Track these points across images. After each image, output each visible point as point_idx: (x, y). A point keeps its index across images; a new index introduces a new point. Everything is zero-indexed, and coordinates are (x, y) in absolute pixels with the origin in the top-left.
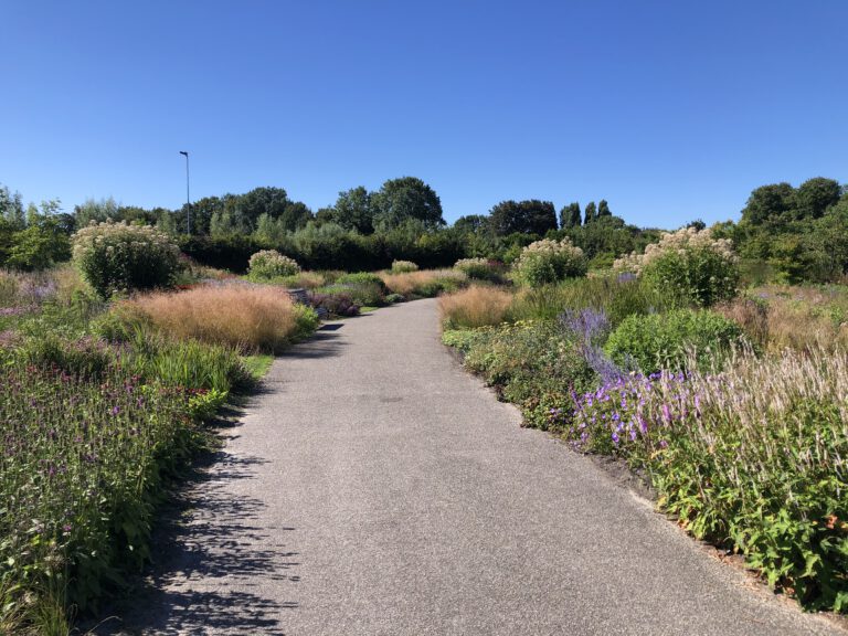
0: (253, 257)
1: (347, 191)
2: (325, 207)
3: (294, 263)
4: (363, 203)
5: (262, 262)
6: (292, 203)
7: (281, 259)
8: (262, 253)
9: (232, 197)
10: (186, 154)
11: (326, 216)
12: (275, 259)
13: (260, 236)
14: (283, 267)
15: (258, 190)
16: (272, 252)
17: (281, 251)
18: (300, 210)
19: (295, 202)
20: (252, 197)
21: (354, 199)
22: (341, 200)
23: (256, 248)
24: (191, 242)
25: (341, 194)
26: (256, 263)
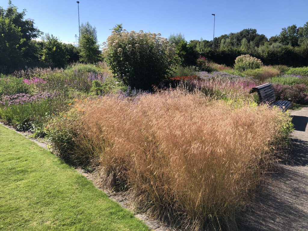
0: (237, 58)
1: (287, 28)
2: (274, 36)
3: (259, 61)
4: (295, 32)
5: (242, 60)
6: (259, 35)
7: (252, 59)
8: (242, 56)
9: (232, 34)
10: (214, 15)
11: (274, 40)
12: (248, 59)
13: (242, 48)
14: (253, 63)
15: (244, 30)
16: (247, 55)
17: (252, 55)
18: (263, 38)
19: (260, 34)
20: (241, 33)
21: (290, 31)
22: (283, 32)
23: (239, 53)
24: (210, 51)
25: (283, 29)
26: (238, 61)
